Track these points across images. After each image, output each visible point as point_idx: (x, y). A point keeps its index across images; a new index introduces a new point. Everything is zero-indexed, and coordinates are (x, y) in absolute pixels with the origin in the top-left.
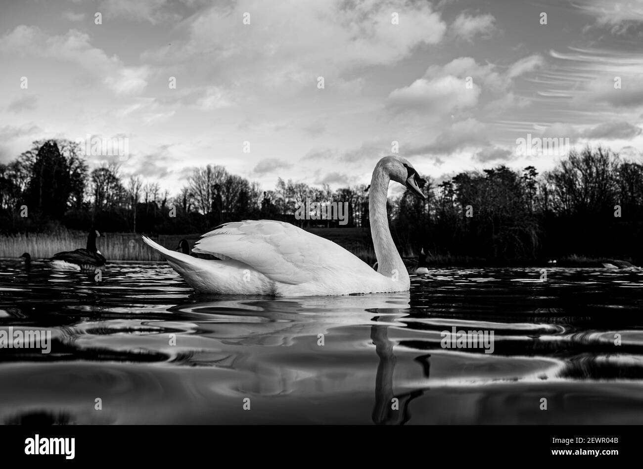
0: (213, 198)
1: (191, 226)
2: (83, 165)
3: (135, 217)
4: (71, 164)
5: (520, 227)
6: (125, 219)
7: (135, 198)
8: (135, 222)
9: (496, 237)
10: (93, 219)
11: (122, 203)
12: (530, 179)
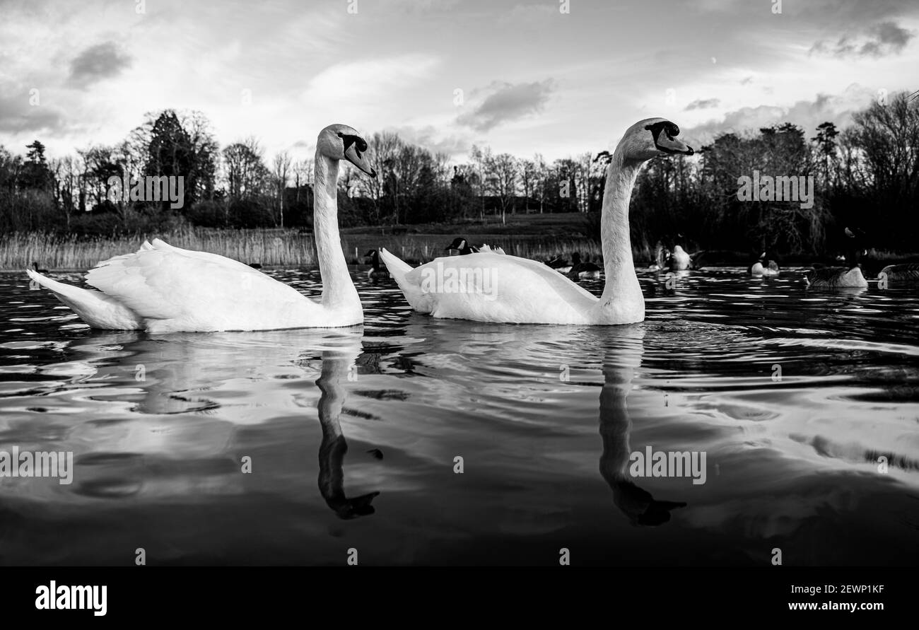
0: (384, 179)
1: (356, 216)
2: (212, 142)
3: (282, 208)
4: (196, 139)
5: (797, 209)
6: (269, 210)
7: (282, 181)
8: (282, 214)
9: (762, 224)
10: (227, 212)
11: (265, 188)
12: (827, 141)
